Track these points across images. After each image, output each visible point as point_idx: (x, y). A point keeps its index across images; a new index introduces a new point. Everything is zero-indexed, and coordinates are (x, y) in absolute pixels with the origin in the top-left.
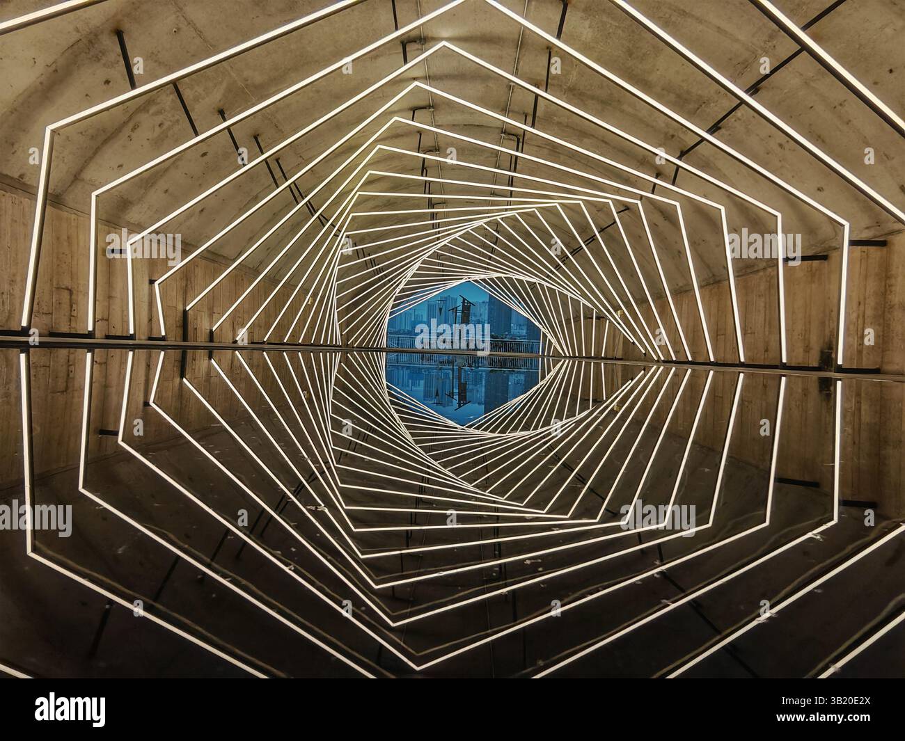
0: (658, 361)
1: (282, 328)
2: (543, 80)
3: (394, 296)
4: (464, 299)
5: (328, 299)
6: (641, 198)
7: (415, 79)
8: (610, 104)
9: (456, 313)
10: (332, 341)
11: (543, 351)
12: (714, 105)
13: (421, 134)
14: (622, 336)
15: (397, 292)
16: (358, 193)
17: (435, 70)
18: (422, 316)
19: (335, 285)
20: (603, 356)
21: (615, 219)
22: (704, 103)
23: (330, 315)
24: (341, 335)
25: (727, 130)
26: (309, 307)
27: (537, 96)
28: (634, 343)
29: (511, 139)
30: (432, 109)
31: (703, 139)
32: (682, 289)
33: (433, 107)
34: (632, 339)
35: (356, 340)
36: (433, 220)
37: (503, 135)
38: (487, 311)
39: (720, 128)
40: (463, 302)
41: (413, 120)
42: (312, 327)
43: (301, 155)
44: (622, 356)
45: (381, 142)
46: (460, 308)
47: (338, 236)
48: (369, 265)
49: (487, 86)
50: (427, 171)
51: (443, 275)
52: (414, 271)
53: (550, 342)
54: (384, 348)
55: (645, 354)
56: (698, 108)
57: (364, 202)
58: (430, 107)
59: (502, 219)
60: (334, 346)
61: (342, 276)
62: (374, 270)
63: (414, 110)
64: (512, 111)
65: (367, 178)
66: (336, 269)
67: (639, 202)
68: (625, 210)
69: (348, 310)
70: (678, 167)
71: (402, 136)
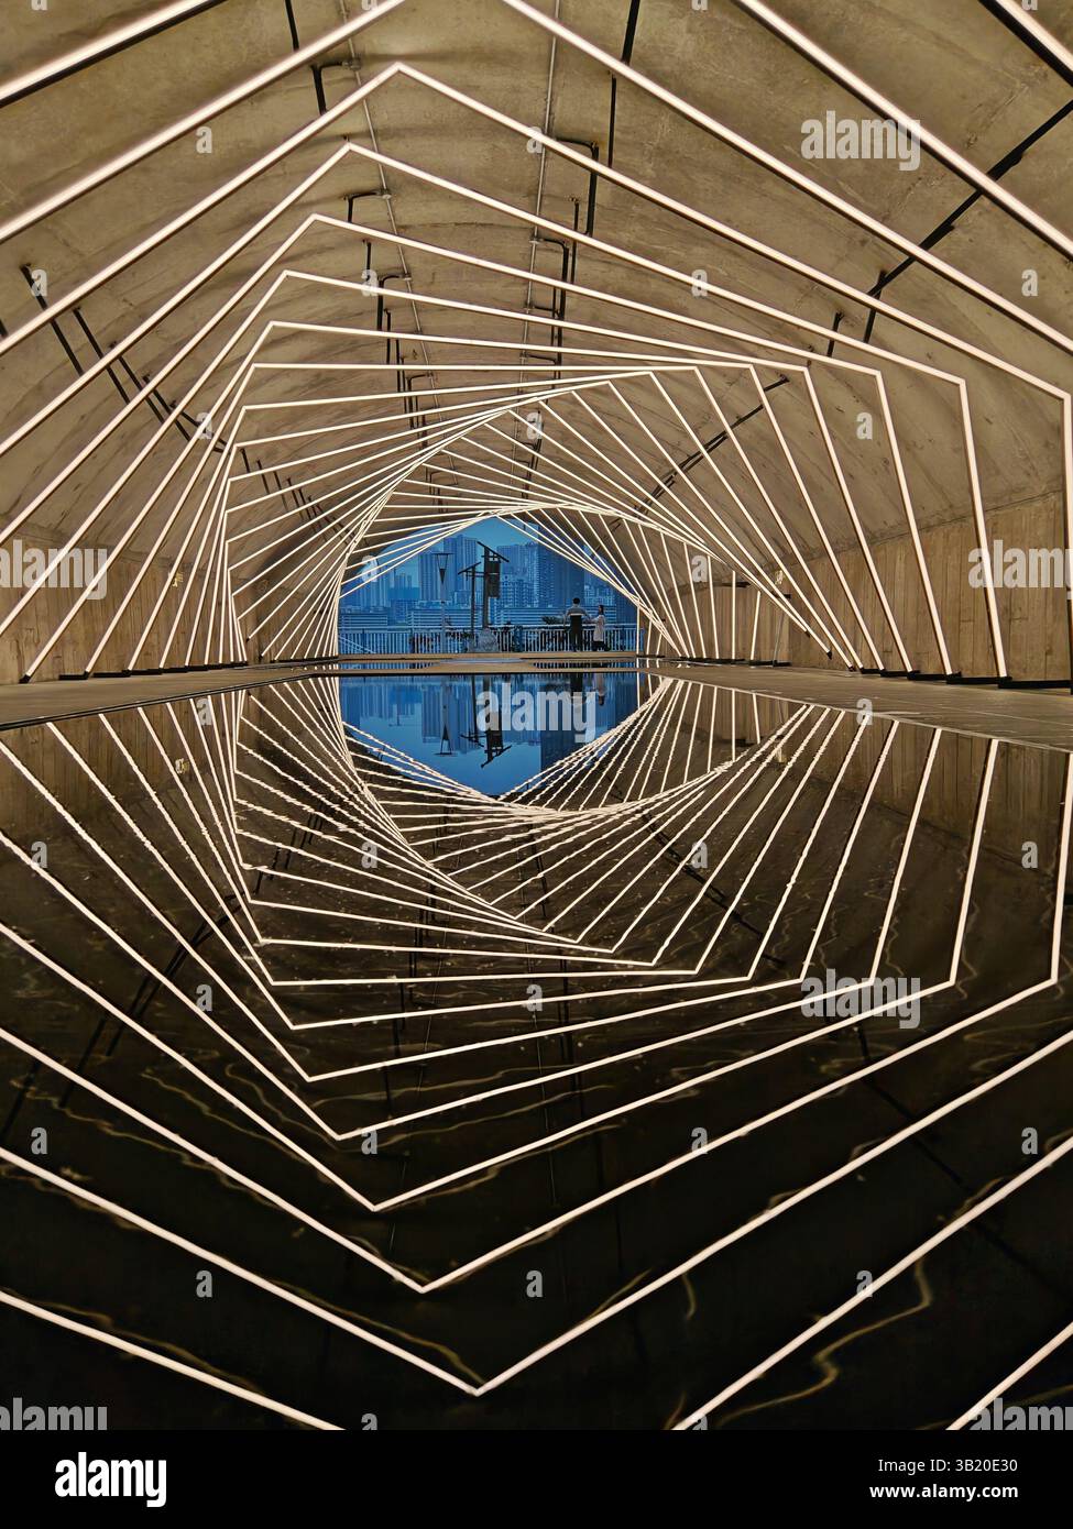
0: (853, 669)
1: (122, 640)
2: (603, 134)
3: (348, 555)
4: (487, 550)
5: (213, 573)
6: (809, 363)
7: (346, 137)
8: (740, 181)
9: (474, 577)
10: (226, 655)
11: (643, 647)
12: (938, 183)
13: (369, 246)
14: (786, 621)
15: (352, 549)
16: (254, 366)
17: (383, 119)
18: (410, 577)
19: (225, 546)
20: (752, 658)
21: (761, 401)
22: (920, 179)
23: (219, 604)
24: (247, 640)
25: (966, 232)
26: (174, 594)
27: (594, 174)
28: (808, 634)
29: (552, 250)
30: (388, 196)
31: (912, 258)
32: (893, 531)
33: (388, 191)
34: (804, 626)
35: (277, 647)
36: (411, 411)
37: (534, 242)
38: (535, 563)
39: (952, 228)
40: (486, 556)
41: (350, 221)
42: (184, 632)
43: (127, 297)
44: (789, 658)
45: (289, 264)
46: (481, 568)
47: (222, 451)
48: (291, 502)
49: (495, 146)
50: (389, 315)
51: (441, 511)
52: (383, 505)
53: (655, 632)
54: (336, 657)
55: (830, 654)
56: (910, 189)
57: (268, 381)
58: (383, 191)
59: (546, 401)
60: (233, 665)
61: (237, 526)
62: (300, 512)
63: (352, 197)
64: (549, 196)
65: (269, 334)
66: (224, 515)
67: (805, 370)
68: (780, 383)
69: (256, 590)
70: (874, 311)
71: (331, 249)
